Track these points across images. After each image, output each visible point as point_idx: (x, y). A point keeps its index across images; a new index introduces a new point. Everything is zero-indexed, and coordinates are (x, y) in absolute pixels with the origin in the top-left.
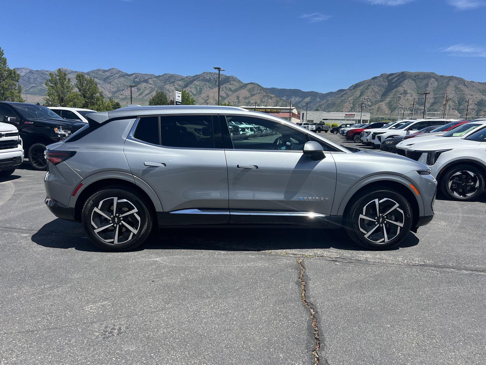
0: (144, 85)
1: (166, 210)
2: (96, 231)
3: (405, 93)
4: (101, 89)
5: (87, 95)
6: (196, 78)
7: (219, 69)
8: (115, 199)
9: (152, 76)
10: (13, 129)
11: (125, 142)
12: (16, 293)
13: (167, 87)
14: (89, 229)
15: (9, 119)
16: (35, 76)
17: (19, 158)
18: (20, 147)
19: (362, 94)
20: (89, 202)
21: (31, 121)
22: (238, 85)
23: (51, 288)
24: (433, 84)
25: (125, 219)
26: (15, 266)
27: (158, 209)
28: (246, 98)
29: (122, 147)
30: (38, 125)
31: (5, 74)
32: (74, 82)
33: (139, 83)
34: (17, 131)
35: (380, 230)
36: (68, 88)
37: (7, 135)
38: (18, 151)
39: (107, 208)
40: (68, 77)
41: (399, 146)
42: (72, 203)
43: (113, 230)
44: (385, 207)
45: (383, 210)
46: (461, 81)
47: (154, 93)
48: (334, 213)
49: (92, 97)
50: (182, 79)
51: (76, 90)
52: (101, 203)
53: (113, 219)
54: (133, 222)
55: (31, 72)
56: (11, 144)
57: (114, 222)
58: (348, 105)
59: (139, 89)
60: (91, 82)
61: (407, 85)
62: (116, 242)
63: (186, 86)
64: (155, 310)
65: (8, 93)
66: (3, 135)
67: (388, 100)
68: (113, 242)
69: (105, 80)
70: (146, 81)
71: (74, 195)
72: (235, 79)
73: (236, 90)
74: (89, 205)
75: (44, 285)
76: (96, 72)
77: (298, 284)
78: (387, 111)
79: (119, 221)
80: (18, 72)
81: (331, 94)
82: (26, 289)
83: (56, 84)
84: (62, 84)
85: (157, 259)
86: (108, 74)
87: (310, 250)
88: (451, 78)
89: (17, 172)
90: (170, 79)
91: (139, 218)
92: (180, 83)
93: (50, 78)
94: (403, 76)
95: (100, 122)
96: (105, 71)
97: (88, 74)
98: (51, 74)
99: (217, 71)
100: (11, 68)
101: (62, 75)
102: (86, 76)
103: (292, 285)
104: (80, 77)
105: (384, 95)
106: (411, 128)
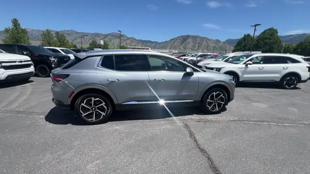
0: (86, 37)
1: (120, 102)
2: (83, 115)
3: (189, 43)
4: (67, 39)
5: (61, 41)
6: (109, 35)
7: (120, 31)
8: (93, 98)
9: (90, 34)
10: (28, 58)
11: (96, 69)
12: (43, 160)
13: (96, 38)
14: (80, 115)
15: (25, 53)
16: (35, 32)
17: (32, 72)
18: (32, 67)
19: (174, 43)
20: (78, 101)
21: (37, 54)
22: (126, 38)
23: (64, 154)
24: (198, 40)
25: (98, 108)
26: (39, 139)
27: (116, 102)
28: (130, 43)
29: (95, 71)
30: (40, 56)
31: (20, 31)
32: (54, 35)
33: (84, 36)
34: (30, 59)
35: (215, 105)
36: (52, 38)
37: (25, 61)
38: (32, 69)
39: (89, 103)
40: (51, 33)
41: (199, 64)
42: (69, 102)
43: (92, 114)
44: (217, 96)
45: (216, 97)
46: (208, 38)
47: (91, 41)
48: (197, 99)
49: (63, 42)
50: (103, 35)
51: (56, 39)
52: (85, 101)
53: (92, 109)
54: (102, 109)
55: (33, 30)
56: (28, 66)
57: (92, 110)
58: (169, 47)
59: (84, 39)
60: (62, 35)
61: (190, 40)
62: (94, 120)
63: (104, 38)
64: (128, 164)
65: (22, 40)
66: (23, 62)
67: (183, 45)
68: (92, 120)
69: (69, 34)
70: (87, 36)
71: (70, 97)
72: (125, 36)
73: (125, 40)
74: (79, 102)
75: (59, 152)
76: (64, 31)
77: (191, 137)
78: (183, 49)
79: (95, 109)
80: (26, 30)
81: (163, 43)
82: (48, 156)
83: (46, 36)
84: (49, 36)
85: (117, 128)
86: (70, 32)
87: (186, 116)
88: (205, 38)
89: (32, 79)
90: (98, 35)
91: (106, 107)
92: (102, 37)
93: (42, 33)
94: (188, 36)
95: (82, 58)
96: (68, 31)
97: (60, 32)
98: (43, 32)
99: (119, 32)
100: (23, 28)
101: (48, 32)
102: (60, 33)
103: (189, 139)
104: (57, 33)
105: (182, 43)
106: (198, 57)
